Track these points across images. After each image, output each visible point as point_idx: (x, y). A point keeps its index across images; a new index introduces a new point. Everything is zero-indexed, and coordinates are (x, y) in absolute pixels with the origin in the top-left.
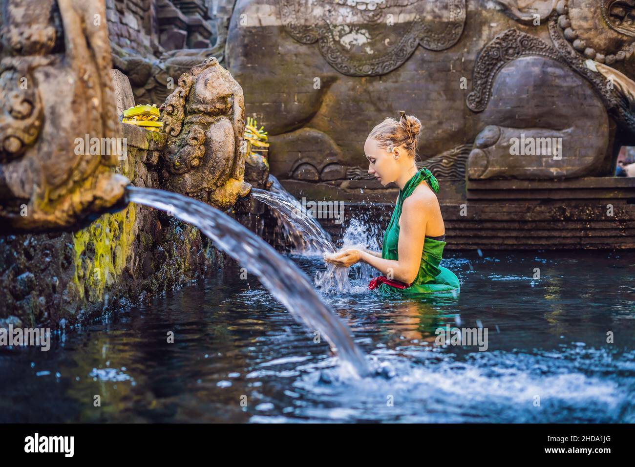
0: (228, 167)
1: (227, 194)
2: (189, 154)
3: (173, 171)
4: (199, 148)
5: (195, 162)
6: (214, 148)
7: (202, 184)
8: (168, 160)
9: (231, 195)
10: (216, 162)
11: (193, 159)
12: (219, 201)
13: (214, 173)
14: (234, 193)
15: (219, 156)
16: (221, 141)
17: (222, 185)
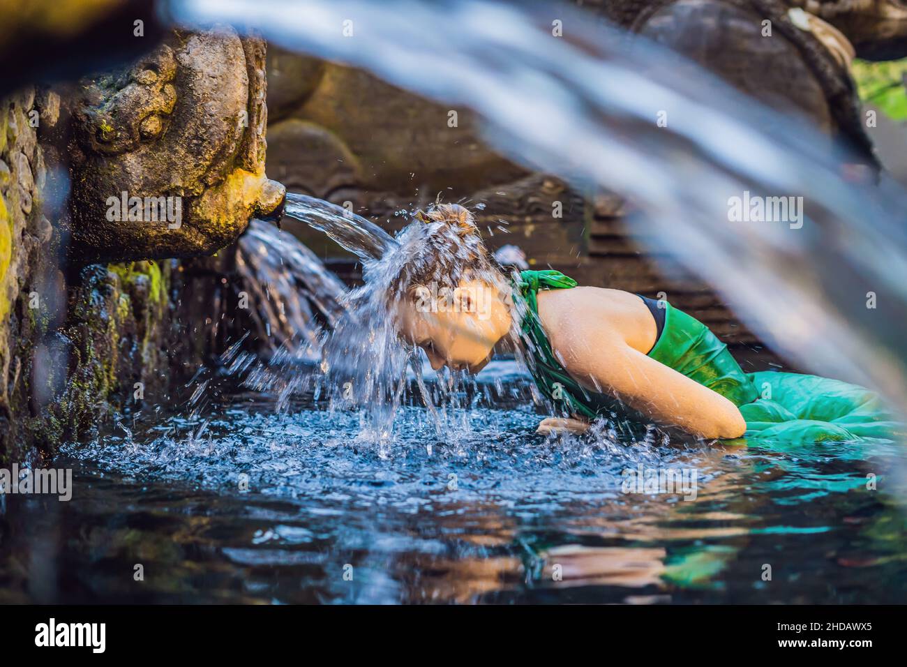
0: (233, 137)
1: (230, 206)
2: (137, 103)
3: (95, 145)
4: (162, 91)
5: (153, 126)
6: (198, 92)
7: (169, 180)
8: (84, 119)
9: (238, 207)
10: (204, 126)
11: (147, 117)
12: (209, 221)
13: (199, 153)
14: (246, 204)
15: (213, 111)
16: (217, 73)
17: (219, 184)
